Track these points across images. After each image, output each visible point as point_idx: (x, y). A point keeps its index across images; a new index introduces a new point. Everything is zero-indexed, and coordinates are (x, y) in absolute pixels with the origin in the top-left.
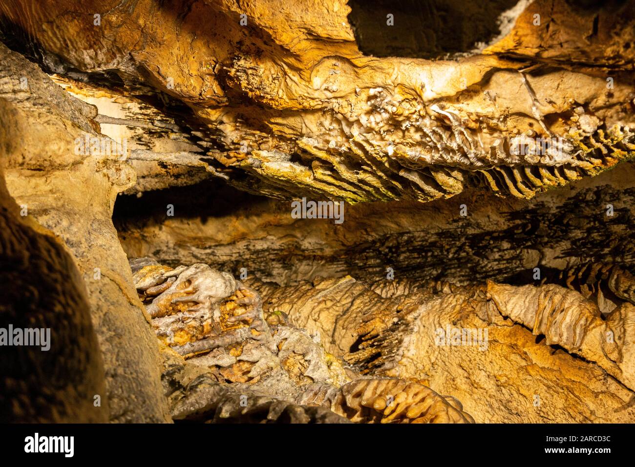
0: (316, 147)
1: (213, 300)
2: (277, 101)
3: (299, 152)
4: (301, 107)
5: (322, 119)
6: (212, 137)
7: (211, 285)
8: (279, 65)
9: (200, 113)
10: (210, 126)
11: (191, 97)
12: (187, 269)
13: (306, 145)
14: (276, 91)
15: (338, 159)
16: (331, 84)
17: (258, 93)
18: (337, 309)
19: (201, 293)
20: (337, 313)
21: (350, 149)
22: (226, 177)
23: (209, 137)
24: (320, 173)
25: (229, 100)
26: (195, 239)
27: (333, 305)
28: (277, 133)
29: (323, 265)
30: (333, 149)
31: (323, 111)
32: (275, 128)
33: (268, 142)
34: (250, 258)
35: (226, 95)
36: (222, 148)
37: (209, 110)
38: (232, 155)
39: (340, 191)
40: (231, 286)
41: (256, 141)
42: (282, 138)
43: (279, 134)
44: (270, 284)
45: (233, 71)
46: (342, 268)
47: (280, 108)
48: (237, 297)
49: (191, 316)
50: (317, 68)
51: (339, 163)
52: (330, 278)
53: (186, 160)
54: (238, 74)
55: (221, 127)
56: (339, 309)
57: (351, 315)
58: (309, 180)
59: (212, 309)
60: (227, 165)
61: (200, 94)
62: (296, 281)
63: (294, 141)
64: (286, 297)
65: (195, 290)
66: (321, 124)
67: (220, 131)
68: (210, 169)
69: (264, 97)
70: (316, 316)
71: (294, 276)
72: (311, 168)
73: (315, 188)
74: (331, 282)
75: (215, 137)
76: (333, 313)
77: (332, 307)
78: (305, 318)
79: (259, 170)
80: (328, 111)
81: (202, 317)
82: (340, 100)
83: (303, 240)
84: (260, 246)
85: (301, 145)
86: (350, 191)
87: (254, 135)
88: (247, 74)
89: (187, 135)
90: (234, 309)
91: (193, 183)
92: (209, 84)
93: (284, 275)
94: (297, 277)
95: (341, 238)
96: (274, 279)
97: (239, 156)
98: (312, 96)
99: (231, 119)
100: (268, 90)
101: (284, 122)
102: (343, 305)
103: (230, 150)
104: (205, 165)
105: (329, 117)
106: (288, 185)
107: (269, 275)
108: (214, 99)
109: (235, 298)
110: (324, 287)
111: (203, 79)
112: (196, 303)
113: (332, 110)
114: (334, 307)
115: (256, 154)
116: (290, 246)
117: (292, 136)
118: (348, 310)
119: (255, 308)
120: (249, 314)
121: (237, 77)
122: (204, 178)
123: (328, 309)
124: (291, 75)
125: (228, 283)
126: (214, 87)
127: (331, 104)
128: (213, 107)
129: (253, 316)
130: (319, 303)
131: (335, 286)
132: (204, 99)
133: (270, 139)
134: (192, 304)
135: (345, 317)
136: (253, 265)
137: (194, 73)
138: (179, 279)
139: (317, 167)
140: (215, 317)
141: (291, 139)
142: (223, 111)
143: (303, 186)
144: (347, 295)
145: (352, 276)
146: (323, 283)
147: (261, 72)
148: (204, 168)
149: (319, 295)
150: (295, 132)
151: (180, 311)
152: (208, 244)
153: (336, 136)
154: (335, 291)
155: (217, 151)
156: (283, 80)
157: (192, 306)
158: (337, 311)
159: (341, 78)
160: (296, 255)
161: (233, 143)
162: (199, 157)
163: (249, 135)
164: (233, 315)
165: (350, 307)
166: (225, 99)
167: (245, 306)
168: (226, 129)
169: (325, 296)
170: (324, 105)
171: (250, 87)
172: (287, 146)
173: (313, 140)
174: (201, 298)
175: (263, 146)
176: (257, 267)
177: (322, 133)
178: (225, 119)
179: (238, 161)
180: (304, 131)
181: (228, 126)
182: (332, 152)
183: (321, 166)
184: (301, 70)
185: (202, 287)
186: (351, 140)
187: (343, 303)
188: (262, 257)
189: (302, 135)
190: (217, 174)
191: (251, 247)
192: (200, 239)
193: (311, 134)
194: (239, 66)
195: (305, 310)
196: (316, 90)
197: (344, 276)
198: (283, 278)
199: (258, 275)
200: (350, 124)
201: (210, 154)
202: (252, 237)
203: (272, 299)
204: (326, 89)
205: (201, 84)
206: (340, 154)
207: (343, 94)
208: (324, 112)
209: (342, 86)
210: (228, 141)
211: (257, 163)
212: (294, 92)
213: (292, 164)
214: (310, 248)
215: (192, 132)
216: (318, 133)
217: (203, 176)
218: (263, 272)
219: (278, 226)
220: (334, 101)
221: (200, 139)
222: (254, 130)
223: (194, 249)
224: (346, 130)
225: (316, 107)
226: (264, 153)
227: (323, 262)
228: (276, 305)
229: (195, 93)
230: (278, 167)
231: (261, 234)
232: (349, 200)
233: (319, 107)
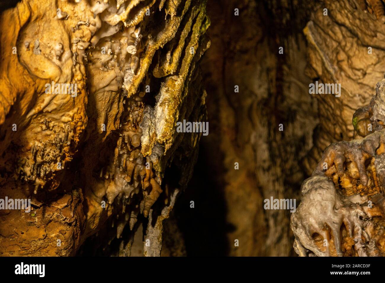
0: (136, 72)
1: (339, 204)
2: (76, 123)
3: (142, 95)
4: (83, 92)
5: (99, 64)
6: (124, 211)
7: (319, 208)
8: (30, 121)
9: (93, 227)
10: (109, 213)
11: (74, 237)
12: (298, 239)
13: (133, 85)
14: (63, 125)
15: (150, 43)
16: (53, 52)
17: (66, 149)
18: (349, 45)
19: (330, 219)
20: (355, 45)
21: (137, 26)
22: (176, 193)
23: (125, 214)
24: (169, 67)
25: (76, 188)
26: (255, 241)
27: (344, 50)
28: (118, 125)
29: (290, 67)
30: (138, 48)
31: (88, 62)
32: (112, 127)
33: (129, 136)
34: (280, 166)
35: (70, 192)
36: (138, 198)
37: (89, 214)
38: (147, 185)
39: (192, 40)
40: (319, 181)
41: (129, 153)
42: (124, 118)
43: (118, 122)
44: (315, 137)
45: (38, 181)
46: (293, 42)
47: (85, 120)
48: (334, 174)
49: (360, 232)
50: (33, 70)
51: (155, 40)
52: (307, 58)
53: (154, 244)
54: (42, 174)
55: (111, 199)
56: (349, 43)
57: (357, 27)
58: (179, 82)
59: (350, 206)
60: (161, 191)
61: (70, 224)
62: (312, 104)
63: (128, 101)
64: (334, 115)
65: (326, 227)
66: (105, 65)
67: (115, 199)
68: (165, 213)
69: (72, 141)
70: (359, 73)
71: (305, 107)
72: (163, 79)
73: (189, 73)
74: (312, 55)
75: (124, 207)
76: (354, 50)
77: (346, 53)
78: (361, 88)
79: (167, 146)
80: (88, 56)
81: (361, 218)
82: (74, 40)
83: (256, 96)
84: (264, 154)
85: (133, 91)
86: (192, 27)
87: (120, 156)
88: (43, 163)
89: (122, 245)
90: (350, 178)
91: (181, 242)
92: (56, 214)
93: (302, 120)
94: (306, 103)
95: (252, 44)
96: (308, 133)
97: (148, 175)
98: (70, 77)
99: (100, 185)
100: (62, 135)
101: (103, 114)
102: (344, 37)
103: (140, 186)
104: (160, 219)
105: (96, 55)
106: (185, 109)
107: (303, 140)
108: (76, 207)
109: (336, 177)
110: (319, 64)
111: (50, 221)
112: (343, 226)
113: (86, 50)
114: (347, 49)
115: (147, 150)
116: (264, 113)
117: (121, 104)
118: (350, 31)
119: (349, 150)
120: (358, 158)
121: (47, 176)
122: (175, 227)
123: (349, 57)
124: (43, 105)
125: (316, 186)
126: (59, 207)
127: (79, 53)
128: (86, 209)
129: (359, 152)
130: (341, 69)
131: (318, 48)
132: (76, 220)
133: (126, 134)
134: (344, 231)
135: (360, 34)
136: (290, 163)
137: (42, 233)
138: (311, 249)
139: (162, 71)
140: (360, 202)
141: (125, 106)
142: (90, 197)
143: (187, 90)
144: (330, 33)
145: (304, 26)
146: (314, 66)
147: (40, 145)
148: (165, 222)
149: (331, 70)
150: (116, 100)
151: (353, 247)
152: (262, 222)
153: (121, 45)
154: (325, 49)
155: (142, 204)
156: (49, 115)
157: (347, 231)
158: (352, 45)
159: (45, 39)
160: (276, 104)
161: (131, 183)
162: (150, 228)
163: (120, 162)
164: (358, 179)
165: (347, 28)
166: (75, 193)
167: (346, 164)
168: (113, 193)
169: (332, 62)
170: (81, 62)
171: (59, 159)
172: (134, 111)
173: (126, 75)
174: (336, 219)
175: (135, 143)
176: (292, 157)
177: (116, 64)
178: (101, 194)
179: (155, 177)
180: (114, 88)
181: (109, 190)
182: (141, 50)
183: (160, 66)
184: (36, 92)
185: (322, 218)
186: (125, 24)
187: (341, 37)
188: (279, 150)
189: (121, 91)
190: (172, 205)
191: (266, 165)
192: (255, 234)
193: (119, 78)
194: (32, 174)
195: (351, 89)
196: (61, 71)
197: (305, 37)
198: (307, 121)
199: (302, 154)
200: (105, 26)
201: (146, 212)
202: (252, 165)
203: (335, 133)
204: (60, 58)
205: (57, 224)
206: (144, 40)
207: (66, 36)
208: (90, 61)
209: (55, 38)
210: (129, 189)
211: (157, 151)
212: (65, 101)
213: (159, 104)
214: (266, 86)
215: (118, 236)
216: (117, 70)
217: (173, 228)
218: (299, 149)
219: (237, 129)
220: (74, 48)
221: (127, 226)
222: (114, 155)
223: (269, 242)
224: (112, 31)
225: (84, 72)
226: (145, 140)
227: (285, 68)
228: (344, 127)
229: (68, 231)
230: (163, 121)
231: (248, 152)
232: (203, 29)
233: (83, 68)
